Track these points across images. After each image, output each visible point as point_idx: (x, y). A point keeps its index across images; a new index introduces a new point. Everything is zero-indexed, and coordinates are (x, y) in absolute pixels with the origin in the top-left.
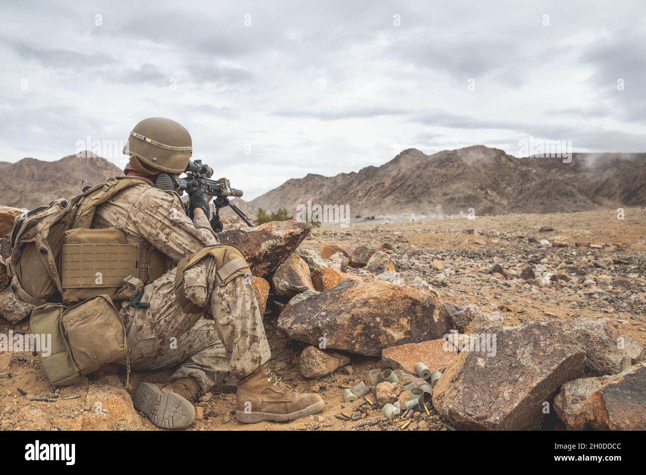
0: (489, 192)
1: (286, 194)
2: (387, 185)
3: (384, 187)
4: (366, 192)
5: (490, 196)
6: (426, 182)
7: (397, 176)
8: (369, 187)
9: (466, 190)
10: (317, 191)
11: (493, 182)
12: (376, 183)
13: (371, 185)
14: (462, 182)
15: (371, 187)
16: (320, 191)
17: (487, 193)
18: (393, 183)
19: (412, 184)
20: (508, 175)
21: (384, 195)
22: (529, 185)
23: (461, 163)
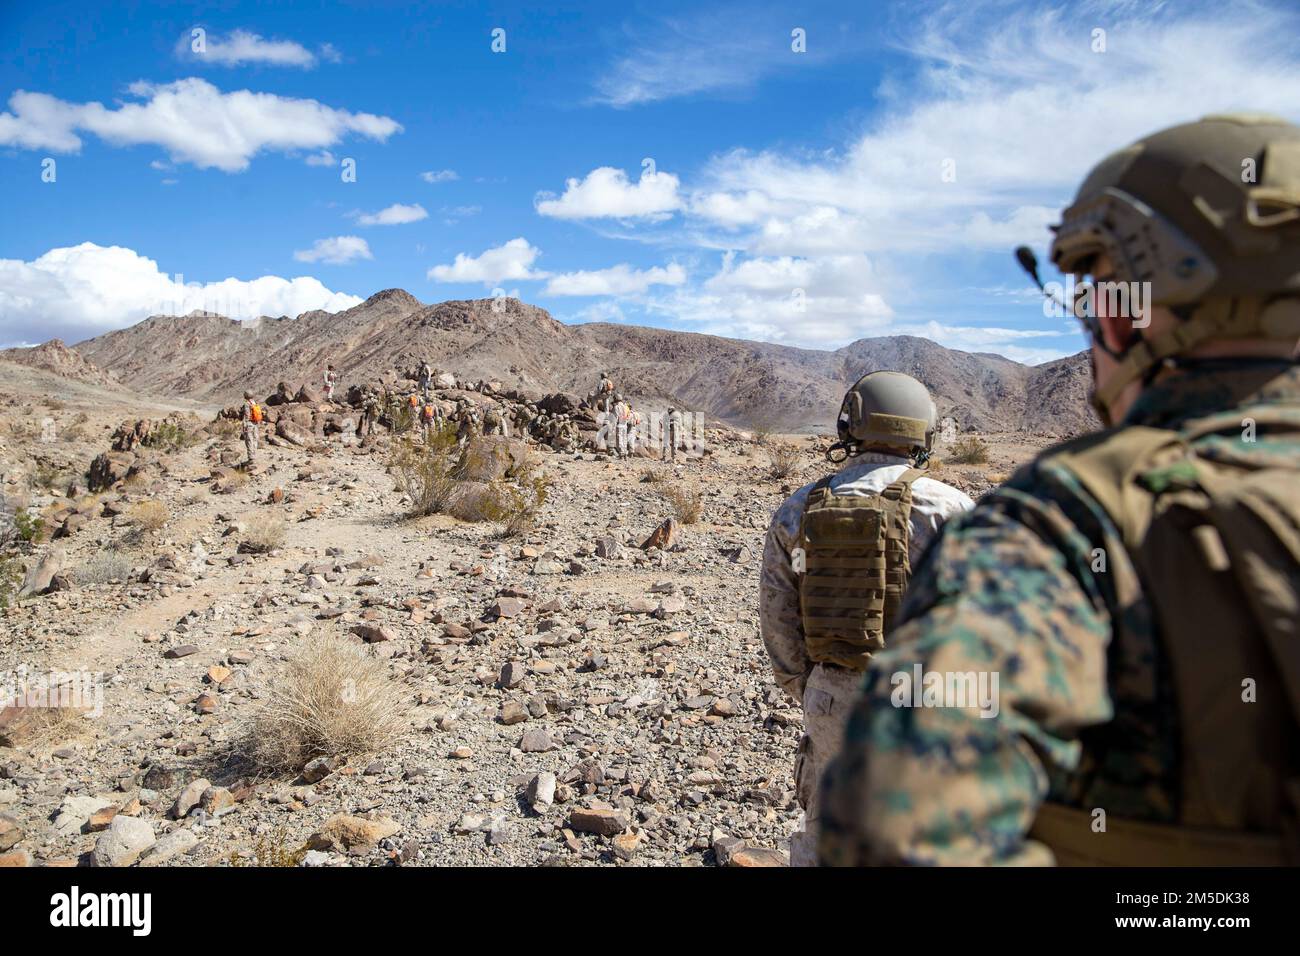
0: (525, 378)
1: (147, 343)
2: (351, 348)
3: (345, 350)
4: (314, 356)
5: (527, 384)
6: (422, 350)
7: (370, 334)
8: (320, 347)
9: (491, 372)
10: (214, 344)
11: (533, 364)
12: (331, 342)
13: (323, 345)
14: (484, 357)
15: (322, 350)
16: (221, 344)
17: (521, 379)
18: (363, 346)
19: (398, 351)
20: (556, 353)
21: (347, 364)
22: (586, 374)
23: (481, 325)
